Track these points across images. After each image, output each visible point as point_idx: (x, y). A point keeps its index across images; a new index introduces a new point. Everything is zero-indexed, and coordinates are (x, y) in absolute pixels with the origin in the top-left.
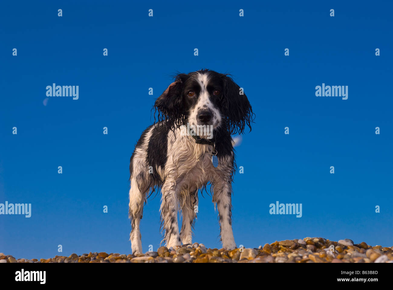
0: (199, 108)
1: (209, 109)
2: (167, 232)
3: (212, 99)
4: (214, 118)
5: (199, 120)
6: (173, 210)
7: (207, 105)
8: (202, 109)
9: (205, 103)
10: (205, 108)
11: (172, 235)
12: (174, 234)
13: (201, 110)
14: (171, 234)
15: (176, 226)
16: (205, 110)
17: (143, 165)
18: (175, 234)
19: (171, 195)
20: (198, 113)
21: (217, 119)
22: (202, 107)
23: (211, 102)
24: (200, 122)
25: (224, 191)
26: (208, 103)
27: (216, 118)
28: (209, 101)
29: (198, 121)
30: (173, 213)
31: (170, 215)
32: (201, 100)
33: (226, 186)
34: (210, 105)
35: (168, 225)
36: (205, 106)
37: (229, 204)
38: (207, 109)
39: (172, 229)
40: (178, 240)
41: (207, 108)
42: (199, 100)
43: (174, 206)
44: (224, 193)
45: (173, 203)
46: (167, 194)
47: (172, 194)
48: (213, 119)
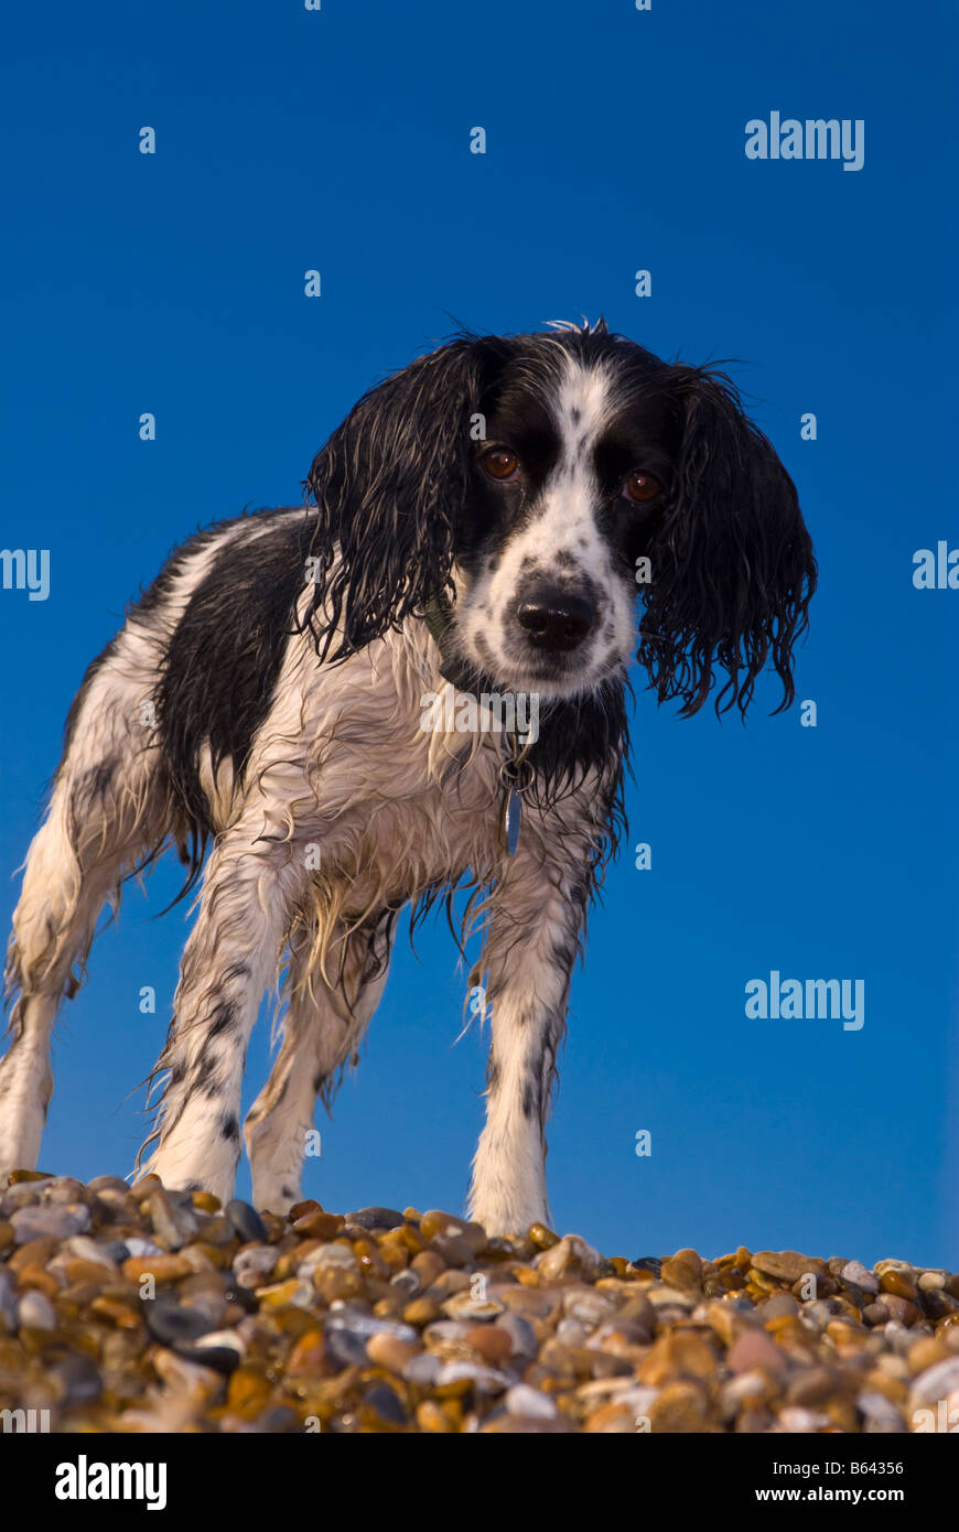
0: (527, 562)
1: (587, 581)
2: (178, 1076)
3: (609, 519)
4: (600, 634)
5: (518, 631)
6: (239, 970)
7: (577, 552)
8: (550, 575)
9: (569, 539)
10: (566, 573)
11: (195, 1095)
12: (207, 1092)
13: (538, 574)
14: (192, 1089)
15: (230, 1051)
16: (562, 581)
17: (126, 722)
18: (210, 1095)
19: (246, 886)
20: (522, 587)
21: (614, 643)
22: (546, 562)
23: (600, 539)
24: (525, 643)
25: (537, 935)
26: (583, 543)
27: (609, 637)
28: (589, 530)
29: (508, 633)
30: (235, 986)
31: (216, 990)
32: (548, 517)
33: (556, 909)
34: (595, 557)
35: (191, 1043)
36: (565, 558)
37: (548, 1010)
38: (572, 579)
39: (207, 1064)
40: (221, 1129)
41: (578, 573)
42: (541, 515)
43: (246, 947)
44: (533, 943)
45: (248, 927)
46: (225, 875)
47: (255, 881)
48: (592, 642)
